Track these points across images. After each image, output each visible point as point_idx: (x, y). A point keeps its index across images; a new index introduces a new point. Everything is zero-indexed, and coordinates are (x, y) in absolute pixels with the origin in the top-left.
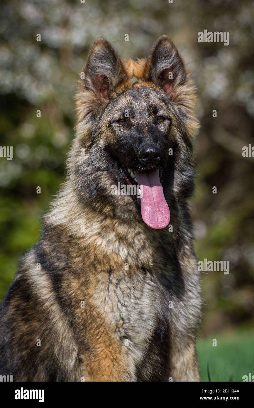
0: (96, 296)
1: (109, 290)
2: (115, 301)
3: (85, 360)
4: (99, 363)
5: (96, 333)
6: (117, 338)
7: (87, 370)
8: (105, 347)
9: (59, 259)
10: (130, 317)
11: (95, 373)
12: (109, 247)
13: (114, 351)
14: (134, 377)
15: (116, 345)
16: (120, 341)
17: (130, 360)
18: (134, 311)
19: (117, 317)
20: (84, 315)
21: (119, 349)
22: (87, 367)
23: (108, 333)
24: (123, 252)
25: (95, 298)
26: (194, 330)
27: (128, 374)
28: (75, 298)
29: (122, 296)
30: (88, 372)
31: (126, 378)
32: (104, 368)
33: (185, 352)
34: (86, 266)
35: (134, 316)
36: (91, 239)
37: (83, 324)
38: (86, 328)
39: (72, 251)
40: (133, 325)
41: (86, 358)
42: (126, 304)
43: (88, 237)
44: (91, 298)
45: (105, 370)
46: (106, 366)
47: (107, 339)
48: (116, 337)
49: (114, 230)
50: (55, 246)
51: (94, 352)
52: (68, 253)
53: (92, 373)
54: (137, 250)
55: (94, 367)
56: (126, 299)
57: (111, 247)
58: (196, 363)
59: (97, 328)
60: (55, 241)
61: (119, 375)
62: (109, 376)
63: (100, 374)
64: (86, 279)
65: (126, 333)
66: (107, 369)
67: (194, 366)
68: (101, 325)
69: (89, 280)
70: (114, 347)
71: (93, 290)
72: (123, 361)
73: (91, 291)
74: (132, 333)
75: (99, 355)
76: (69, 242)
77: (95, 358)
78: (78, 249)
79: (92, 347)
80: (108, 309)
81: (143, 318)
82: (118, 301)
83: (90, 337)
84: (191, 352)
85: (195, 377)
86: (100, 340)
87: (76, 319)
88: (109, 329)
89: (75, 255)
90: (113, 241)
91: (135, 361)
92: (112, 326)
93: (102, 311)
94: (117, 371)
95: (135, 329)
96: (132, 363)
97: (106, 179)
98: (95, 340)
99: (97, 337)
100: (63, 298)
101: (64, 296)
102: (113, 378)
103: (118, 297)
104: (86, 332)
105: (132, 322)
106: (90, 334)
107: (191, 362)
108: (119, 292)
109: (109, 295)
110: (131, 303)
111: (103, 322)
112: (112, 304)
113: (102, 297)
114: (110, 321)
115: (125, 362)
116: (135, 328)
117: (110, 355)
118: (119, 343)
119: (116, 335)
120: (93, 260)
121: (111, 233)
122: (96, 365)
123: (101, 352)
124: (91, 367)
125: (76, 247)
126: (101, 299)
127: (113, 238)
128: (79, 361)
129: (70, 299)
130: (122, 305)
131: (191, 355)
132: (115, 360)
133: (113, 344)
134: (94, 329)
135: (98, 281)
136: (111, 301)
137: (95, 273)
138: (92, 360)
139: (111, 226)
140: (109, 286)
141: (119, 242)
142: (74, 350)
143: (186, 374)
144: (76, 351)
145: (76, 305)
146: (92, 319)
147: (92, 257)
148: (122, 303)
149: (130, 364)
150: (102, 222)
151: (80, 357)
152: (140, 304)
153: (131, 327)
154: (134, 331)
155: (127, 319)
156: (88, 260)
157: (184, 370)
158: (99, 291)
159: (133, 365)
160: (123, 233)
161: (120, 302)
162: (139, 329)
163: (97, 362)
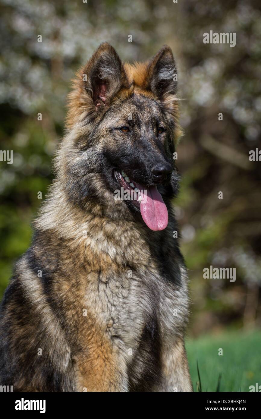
0: (86, 297)
1: (99, 291)
2: (106, 301)
3: (78, 360)
4: (92, 363)
5: (88, 333)
6: (108, 338)
7: (80, 370)
8: (97, 347)
9: (49, 262)
10: (120, 317)
11: (87, 373)
12: (98, 247)
13: (106, 350)
14: (125, 376)
15: (107, 345)
16: (112, 341)
17: (122, 359)
18: (122, 310)
19: (108, 317)
20: (76, 317)
21: (110, 348)
22: (80, 367)
23: (99, 334)
24: (112, 251)
25: (86, 299)
26: (182, 329)
27: (120, 373)
28: (66, 300)
29: (112, 296)
30: (80, 372)
31: (118, 377)
32: (96, 368)
33: (173, 350)
34: (76, 267)
35: (123, 316)
36: (80, 240)
37: (75, 326)
38: (78, 329)
39: (63, 254)
40: (123, 325)
41: (78, 358)
42: (115, 303)
43: (77, 238)
44: (81, 299)
45: (97, 369)
46: (98, 366)
47: (99, 339)
48: (107, 336)
49: (102, 229)
50: (45, 250)
51: (86, 353)
52: (58, 255)
53: (84, 373)
54: (123, 247)
55: (86, 367)
56: (116, 299)
57: (100, 246)
58: (186, 361)
59: (88, 329)
60: (46, 245)
61: (111, 374)
62: (101, 376)
63: (93, 374)
64: (77, 280)
65: (116, 332)
66: (99, 369)
67: (183, 364)
68: (93, 325)
69: (79, 281)
70: (106, 346)
71: (84, 291)
72: (115, 361)
73: (81, 293)
74: (122, 332)
75: (91, 355)
76: (60, 245)
77: (87, 358)
78: (68, 251)
79: (84, 348)
80: (98, 310)
81: (132, 317)
82: (108, 301)
83: (82, 338)
84: (180, 350)
85: (184, 374)
86: (92, 340)
87: (68, 321)
88: (100, 329)
89: (65, 256)
90: (102, 240)
91: (126, 359)
92: (103, 326)
93: (93, 312)
94: (108, 370)
95: (125, 329)
96: (123, 361)
97: (98, 180)
98: (88, 341)
99: (89, 338)
100: (54, 300)
101: (55, 299)
102: (105, 377)
103: (108, 297)
104: (78, 334)
105: (122, 322)
106: (82, 335)
107: (180, 360)
108: (108, 292)
109: (99, 296)
110: (120, 302)
111: (95, 323)
112: (103, 304)
113: (92, 297)
114: (101, 321)
115: (116, 361)
116: (125, 327)
117: (101, 354)
118: (110, 343)
119: (107, 335)
120: (83, 261)
121: (99, 232)
122: (89, 365)
123: (93, 352)
124: (84, 367)
125: (66, 249)
126: (91, 300)
127: (101, 237)
128: (73, 362)
129: (62, 302)
130: (112, 305)
131: (180, 354)
132: (106, 360)
133: (105, 344)
134: (85, 330)
135: (88, 282)
136: (101, 301)
137: (85, 274)
138: (85, 361)
139: (100, 225)
140: (98, 286)
141: (108, 241)
142: (67, 352)
143: (175, 372)
144: (69, 353)
145: (67, 307)
146: (83, 321)
147: (82, 259)
148: (112, 303)
149: (121, 363)
150: (90, 221)
151: (72, 358)
152: (127, 303)
153: (121, 326)
154: (124, 330)
155: (117, 319)
156: (79, 261)
157: (174, 368)
158: (89, 291)
159: (124, 364)
160: (111, 231)
161: (110, 302)
162: (129, 328)
163: (90, 362)
